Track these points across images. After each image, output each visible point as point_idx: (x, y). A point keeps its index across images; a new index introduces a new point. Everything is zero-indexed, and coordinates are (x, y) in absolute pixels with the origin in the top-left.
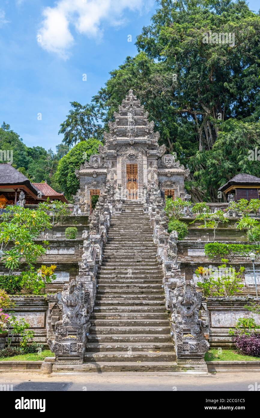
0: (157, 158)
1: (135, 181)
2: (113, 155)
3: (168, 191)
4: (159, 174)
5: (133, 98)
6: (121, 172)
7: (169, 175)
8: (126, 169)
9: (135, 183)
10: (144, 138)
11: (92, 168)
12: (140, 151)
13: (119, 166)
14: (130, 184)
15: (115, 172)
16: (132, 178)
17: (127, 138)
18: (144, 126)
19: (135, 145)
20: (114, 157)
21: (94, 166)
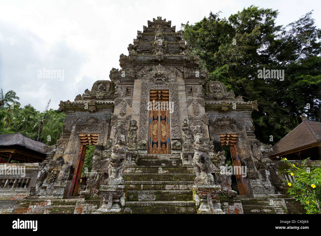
1: (164, 119)
3: (226, 137)
4: (208, 108)
6: (139, 102)
7: (225, 109)
8: (149, 97)
9: (165, 124)
12: (173, 72)
13: (137, 92)
14: (156, 126)
15: (130, 102)
16: (159, 115)
17: (153, 55)
19: (164, 62)
20: (129, 81)
21: (98, 95)
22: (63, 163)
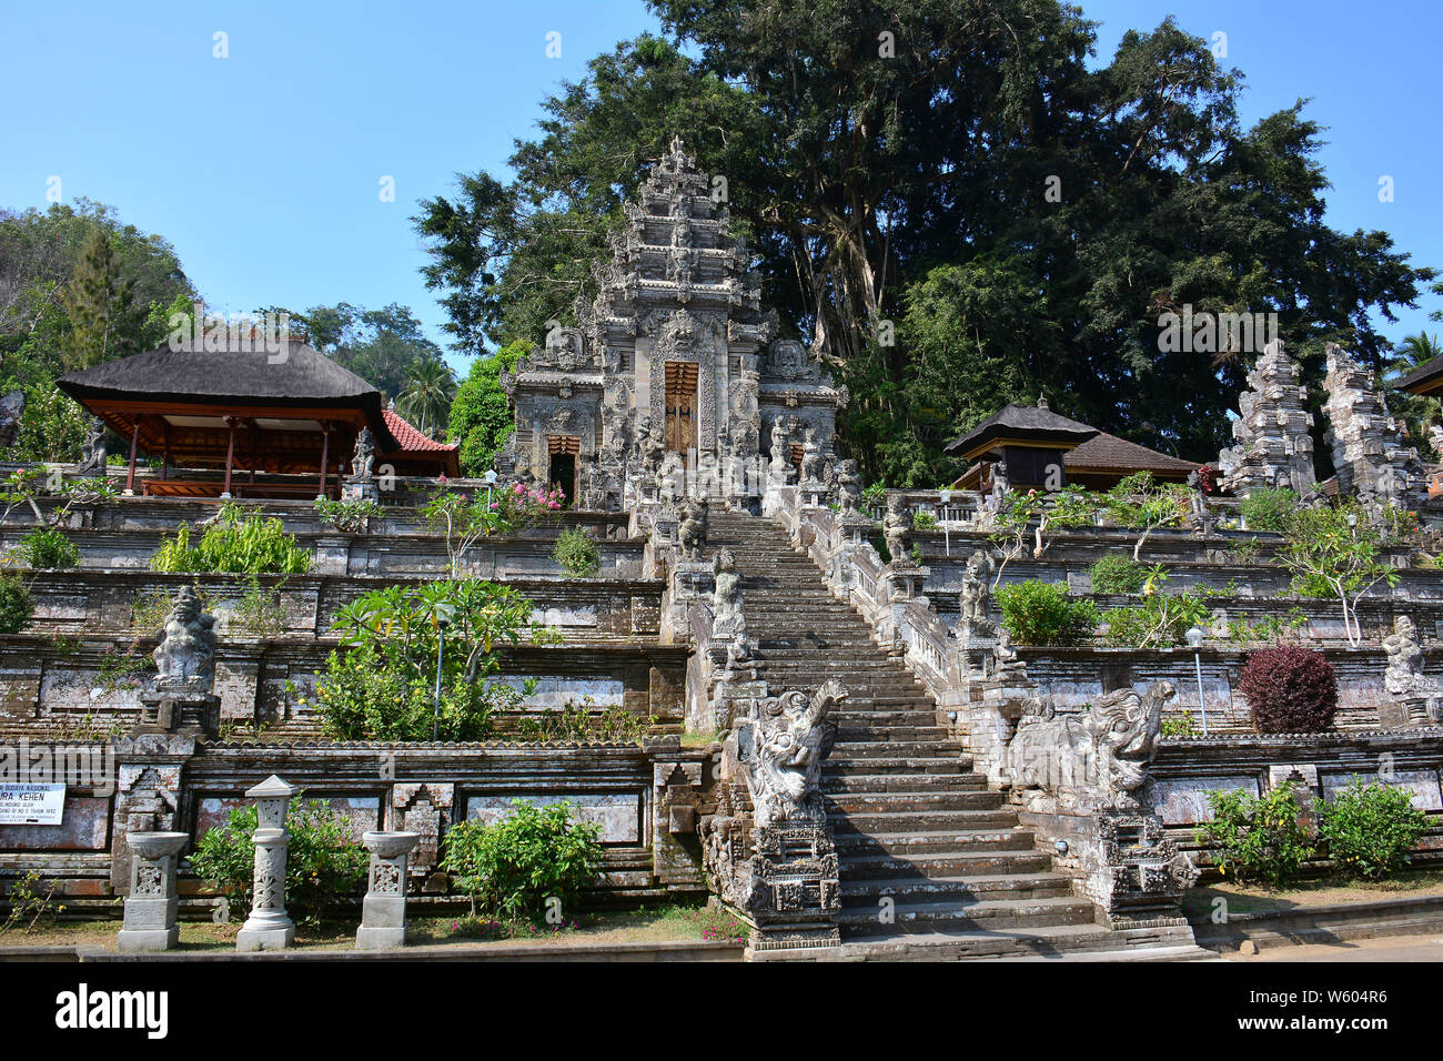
0: (756, 348)
1: (687, 414)
2: (623, 332)
4: (763, 400)
5: (685, 164)
6: (647, 385)
7: (792, 402)
8: (663, 376)
10: (720, 286)
11: (555, 368)
12: (707, 325)
13: (641, 363)
14: (672, 425)
15: (631, 384)
16: (678, 405)
17: (669, 283)
18: (720, 252)
19: (694, 305)
20: (627, 340)
21: (562, 363)
22: (533, 479)
